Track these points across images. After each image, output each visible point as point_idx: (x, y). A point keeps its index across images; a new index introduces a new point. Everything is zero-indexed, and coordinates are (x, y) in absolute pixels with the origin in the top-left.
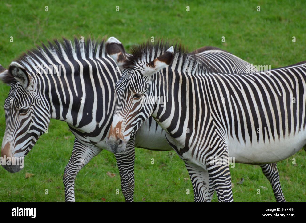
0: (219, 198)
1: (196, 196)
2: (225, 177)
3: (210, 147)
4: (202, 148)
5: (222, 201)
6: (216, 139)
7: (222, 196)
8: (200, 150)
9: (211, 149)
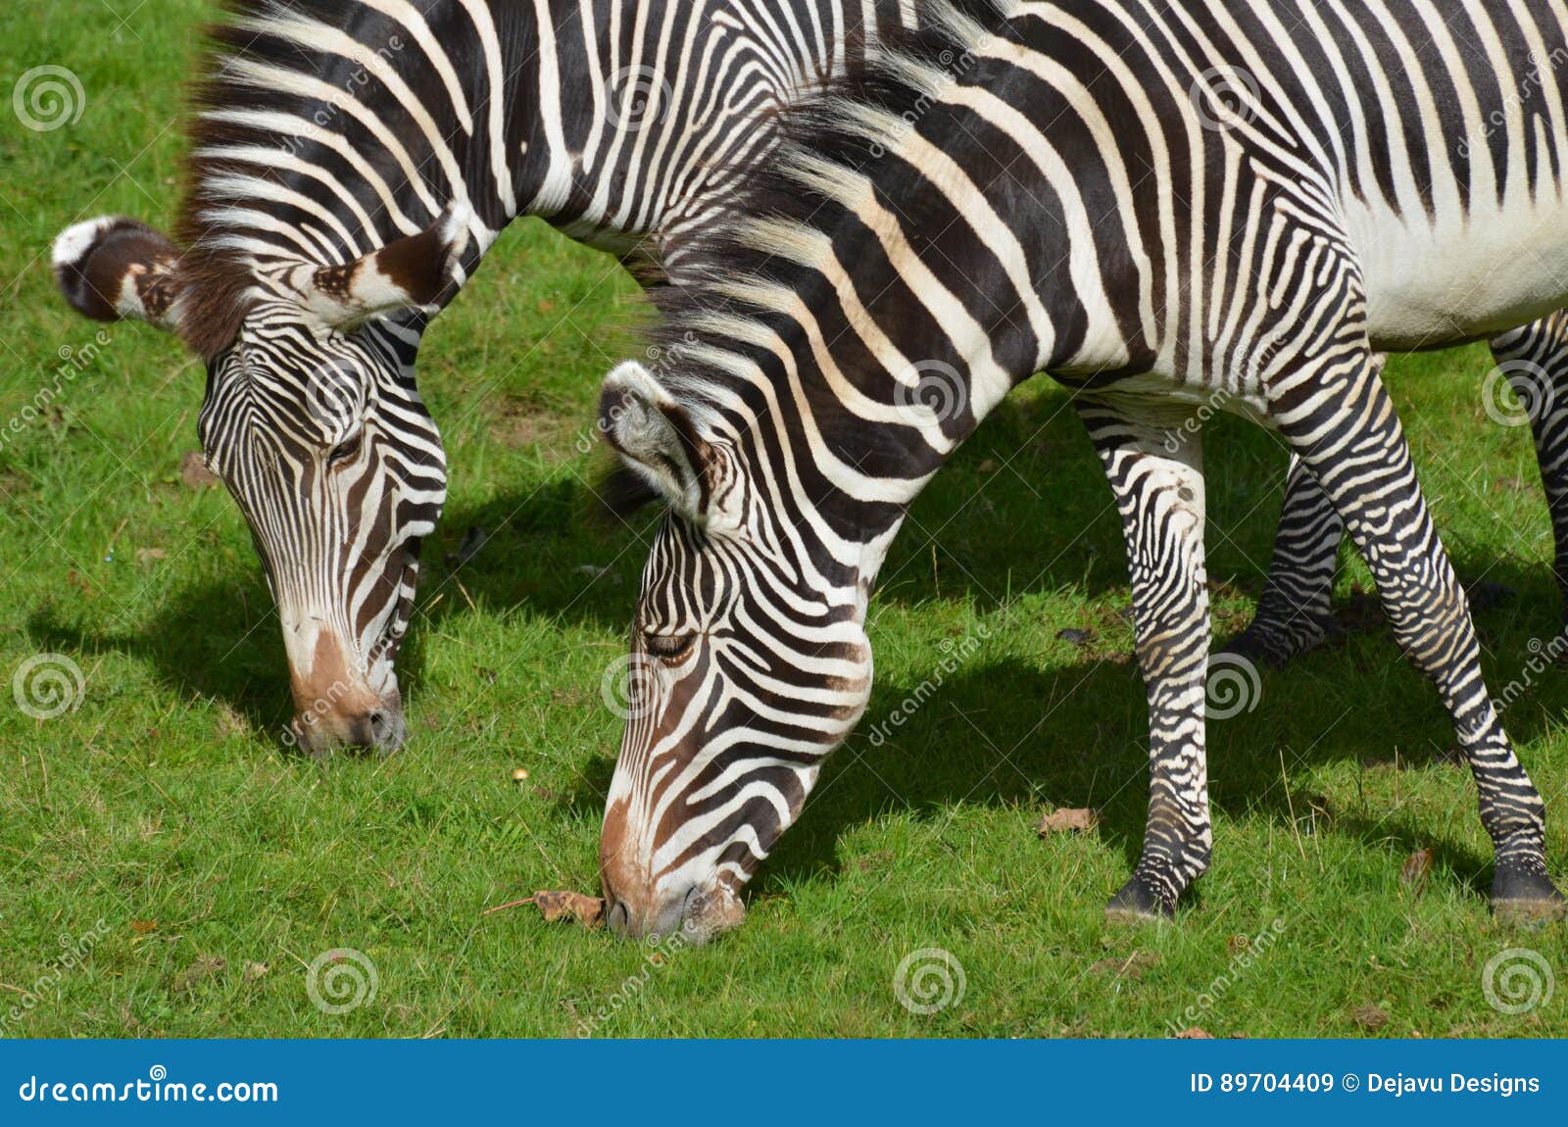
0: (1375, 556)
1: (1145, 562)
2: (1382, 435)
3: (1269, 307)
4: (1222, 324)
5: (1391, 566)
6: (1292, 253)
7: (1388, 539)
8: (1217, 339)
9: (1273, 317)
